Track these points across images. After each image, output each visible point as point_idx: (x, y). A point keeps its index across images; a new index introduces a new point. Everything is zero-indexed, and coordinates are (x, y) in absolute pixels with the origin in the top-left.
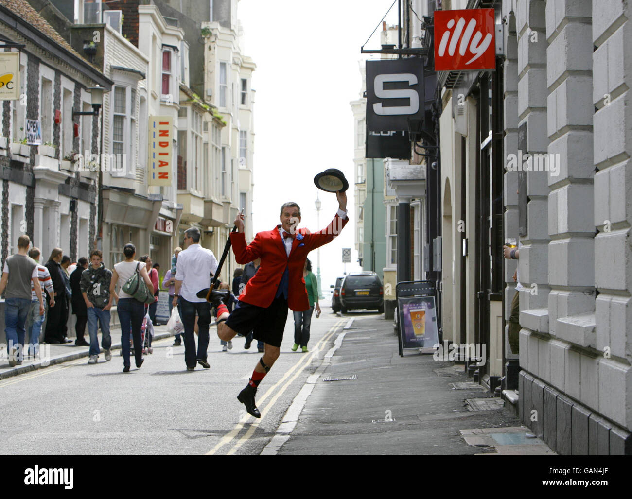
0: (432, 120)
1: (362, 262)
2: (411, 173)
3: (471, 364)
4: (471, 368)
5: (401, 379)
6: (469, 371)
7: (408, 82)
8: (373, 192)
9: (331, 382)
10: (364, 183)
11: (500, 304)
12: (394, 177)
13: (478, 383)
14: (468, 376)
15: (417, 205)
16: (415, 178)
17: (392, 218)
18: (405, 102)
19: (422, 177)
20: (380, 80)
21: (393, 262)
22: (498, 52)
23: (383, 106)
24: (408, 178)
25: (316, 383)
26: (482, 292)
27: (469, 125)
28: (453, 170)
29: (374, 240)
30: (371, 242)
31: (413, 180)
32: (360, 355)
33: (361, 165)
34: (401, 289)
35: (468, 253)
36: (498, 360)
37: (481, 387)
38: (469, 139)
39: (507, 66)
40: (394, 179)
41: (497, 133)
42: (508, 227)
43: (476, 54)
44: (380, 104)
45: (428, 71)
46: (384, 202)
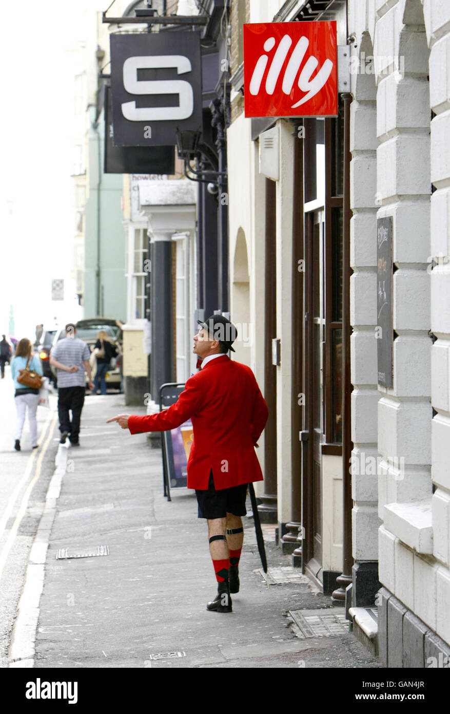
0: (213, 125)
1: (82, 300)
2: (174, 194)
3: (285, 534)
4: (286, 540)
5: (177, 557)
6: (284, 544)
7: (176, 69)
8: (99, 190)
9: (70, 561)
10: (85, 174)
11: (338, 461)
12: (147, 201)
13: (300, 570)
14: (281, 552)
15: (181, 240)
16: (180, 202)
17: (136, 247)
18: (172, 100)
19: (190, 201)
20: (132, 65)
21: (138, 316)
22: (342, 89)
23: (137, 106)
24: (169, 203)
25: (45, 564)
26: (307, 432)
27: (283, 164)
28: (251, 220)
29: (102, 265)
30: (96, 268)
31: (177, 205)
32: (102, 494)
33: (79, 146)
34: (167, 395)
35: (281, 362)
36: (334, 545)
37: (305, 579)
38: (282, 187)
39: (356, 112)
40: (147, 203)
41: (333, 197)
42: (356, 359)
43: (308, 92)
44: (133, 104)
45: (207, 47)
46: (123, 222)
